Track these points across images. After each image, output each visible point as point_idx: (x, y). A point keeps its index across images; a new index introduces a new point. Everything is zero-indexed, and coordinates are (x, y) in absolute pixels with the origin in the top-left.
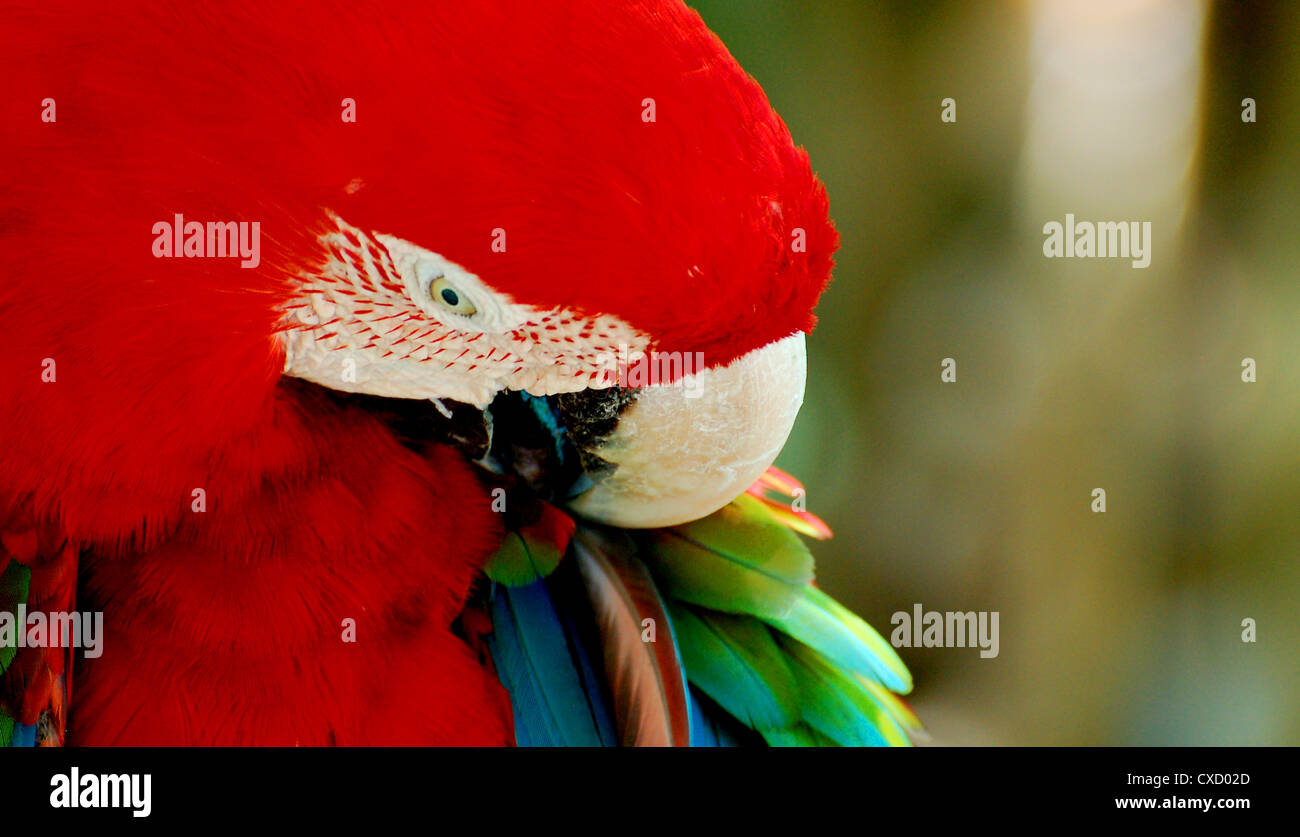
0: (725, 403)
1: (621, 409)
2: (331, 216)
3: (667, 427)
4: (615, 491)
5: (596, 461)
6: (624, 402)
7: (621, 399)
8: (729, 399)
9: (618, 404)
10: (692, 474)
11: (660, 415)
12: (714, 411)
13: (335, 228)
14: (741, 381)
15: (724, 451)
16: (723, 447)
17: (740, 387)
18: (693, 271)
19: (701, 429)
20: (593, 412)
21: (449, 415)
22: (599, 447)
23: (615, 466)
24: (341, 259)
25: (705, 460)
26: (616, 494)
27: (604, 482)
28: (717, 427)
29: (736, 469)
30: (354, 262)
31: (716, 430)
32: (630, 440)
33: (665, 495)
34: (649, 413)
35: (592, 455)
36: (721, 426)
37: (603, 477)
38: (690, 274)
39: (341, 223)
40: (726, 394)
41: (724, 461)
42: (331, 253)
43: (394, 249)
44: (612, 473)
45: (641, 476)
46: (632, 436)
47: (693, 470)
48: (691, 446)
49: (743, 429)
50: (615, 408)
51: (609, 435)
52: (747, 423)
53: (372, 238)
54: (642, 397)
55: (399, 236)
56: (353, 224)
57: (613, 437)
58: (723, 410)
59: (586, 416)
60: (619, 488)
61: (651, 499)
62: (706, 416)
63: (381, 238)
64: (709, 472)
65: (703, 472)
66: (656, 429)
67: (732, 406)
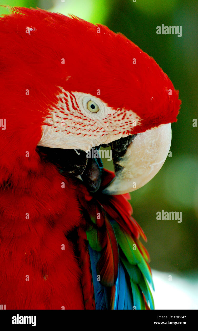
0: (154, 143)
1: (128, 146)
2: (61, 88)
3: (139, 152)
4: (121, 178)
5: (118, 167)
6: (129, 143)
7: (128, 142)
8: (155, 142)
9: (128, 144)
10: (143, 168)
11: (138, 147)
12: (151, 146)
13: (61, 92)
14: (158, 136)
15: (152, 160)
16: (152, 158)
17: (158, 138)
18: (152, 98)
19: (147, 152)
20: (121, 148)
21: (79, 154)
22: (120, 161)
23: (123, 167)
24: (62, 102)
25: (147, 163)
26: (122, 179)
27: (119, 175)
28: (151, 151)
29: (154, 166)
30: (66, 102)
31: (151, 152)
32: (129, 157)
33: (135, 177)
34: (135, 147)
35: (118, 165)
36: (152, 151)
37: (119, 173)
38: (151, 99)
39: (63, 90)
40: (155, 140)
41: (152, 163)
42: (60, 100)
43: (77, 96)
44: (122, 171)
45: (129, 171)
46: (130, 155)
47: (143, 166)
48: (144, 158)
49: (157, 152)
50: (126, 146)
51: (124, 156)
52: (158, 150)
53: (71, 94)
54: (135, 141)
55: (78, 92)
56: (66, 90)
57: (125, 156)
58: (153, 145)
59: (119, 150)
60: (122, 177)
61: (131, 179)
62: (149, 147)
63: (73, 93)
64: (147, 167)
65: (145, 167)
66: (136, 153)
67: (155, 144)
